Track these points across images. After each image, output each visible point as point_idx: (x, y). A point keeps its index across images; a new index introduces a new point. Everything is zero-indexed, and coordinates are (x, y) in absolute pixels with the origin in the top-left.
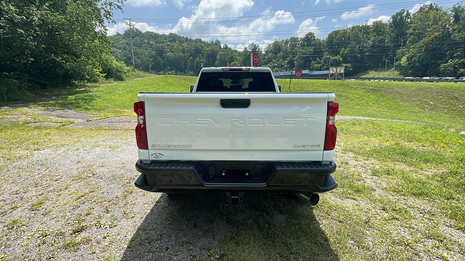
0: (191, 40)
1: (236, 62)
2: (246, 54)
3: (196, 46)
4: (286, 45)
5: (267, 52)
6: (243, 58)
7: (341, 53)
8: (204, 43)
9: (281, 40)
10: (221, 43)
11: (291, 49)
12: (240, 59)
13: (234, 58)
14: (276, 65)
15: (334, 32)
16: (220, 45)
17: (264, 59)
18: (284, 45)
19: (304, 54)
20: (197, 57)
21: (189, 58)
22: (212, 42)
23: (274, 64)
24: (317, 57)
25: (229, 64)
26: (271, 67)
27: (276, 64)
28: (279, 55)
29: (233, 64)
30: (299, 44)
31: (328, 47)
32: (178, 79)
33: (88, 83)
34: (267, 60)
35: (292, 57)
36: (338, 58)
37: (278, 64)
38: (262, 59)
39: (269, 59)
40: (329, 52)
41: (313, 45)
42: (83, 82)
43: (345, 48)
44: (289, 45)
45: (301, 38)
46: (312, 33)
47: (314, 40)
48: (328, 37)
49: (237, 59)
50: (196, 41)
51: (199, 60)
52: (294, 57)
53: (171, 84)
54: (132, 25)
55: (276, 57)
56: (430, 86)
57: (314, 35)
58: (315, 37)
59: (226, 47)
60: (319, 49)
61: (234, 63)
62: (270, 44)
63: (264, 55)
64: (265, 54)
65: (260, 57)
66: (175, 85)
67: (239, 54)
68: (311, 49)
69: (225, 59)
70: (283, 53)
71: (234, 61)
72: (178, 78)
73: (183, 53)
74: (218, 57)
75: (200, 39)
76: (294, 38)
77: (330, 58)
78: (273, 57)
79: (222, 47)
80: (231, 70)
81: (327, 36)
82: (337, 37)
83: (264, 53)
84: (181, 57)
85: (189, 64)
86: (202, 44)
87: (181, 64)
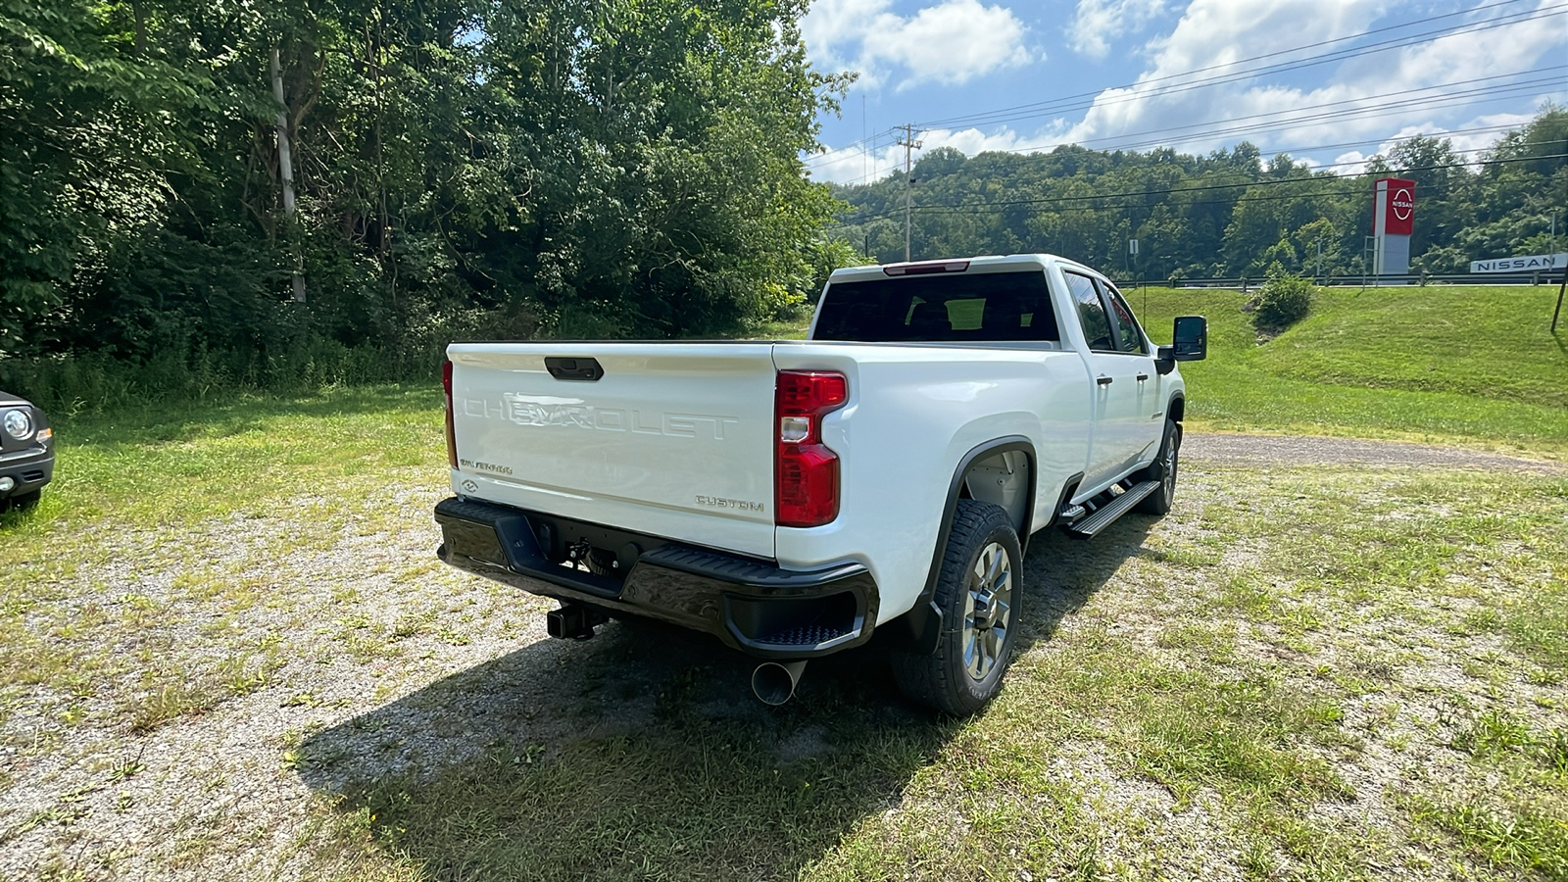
0: (1134, 160)
1: (1324, 220)
3: (1150, 180)
5: (1494, 167)
6: (1358, 203)
8: (1187, 164)
10: (1259, 155)
12: (1347, 207)
13: (1314, 207)
16: (1255, 163)
20: (1148, 217)
21: (1116, 224)
22: (1220, 157)
25: (1290, 231)
26: (1514, 230)
29: (1309, 231)
33: (773, 321)
34: (1492, 204)
38: (1463, 201)
39: (1503, 199)
42: (764, 320)
49: (1329, 211)
50: (1153, 160)
51: (1157, 226)
54: (915, 145)
55: (1546, 185)
59: (1283, 169)
61: (1312, 225)
62: (1517, 129)
63: (1480, 180)
64: (1481, 176)
65: (1453, 192)
67: (1345, 189)
69: (1270, 214)
71: (1315, 218)
73: (1097, 206)
74: (1239, 210)
75: (1171, 152)
78: (1527, 189)
79: (1265, 168)
83: (1476, 170)
84: (1088, 224)
85: (1114, 246)
86: (1174, 168)
87: (1086, 248)
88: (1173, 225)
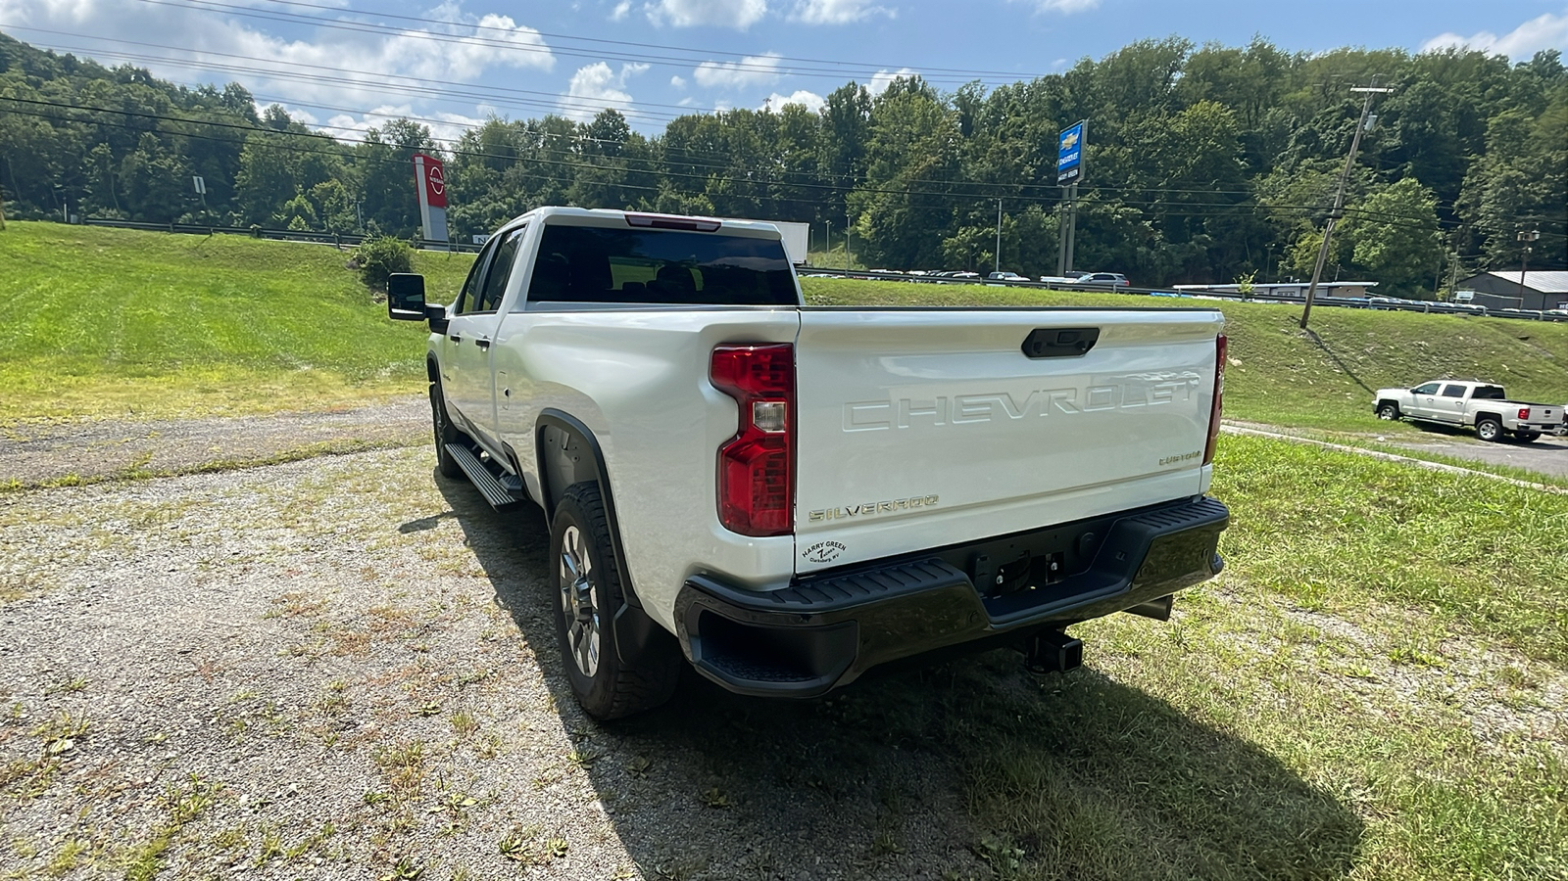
0: (94, 72)
1: (335, 181)
2: (377, 156)
3: (128, 103)
4: (530, 143)
5: (463, 157)
6: (363, 170)
7: (708, 189)
8: (170, 91)
9: (511, 122)
10: (252, 100)
11: (553, 156)
12: (354, 172)
13: (323, 167)
14: (505, 207)
15: (682, 119)
16: (251, 109)
17: (455, 182)
18: (526, 142)
19: (600, 179)
20: (135, 147)
21: (90, 147)
22: (210, 92)
23: (494, 204)
24: (639, 193)
25: (305, 188)
26: (485, 213)
27: (504, 203)
28: (509, 172)
29: (324, 190)
30: (575, 145)
31: (669, 166)
32: (71, 242)
34: (467, 188)
35: (560, 186)
36: (702, 204)
37: (509, 205)
39: (474, 185)
40: (673, 182)
41: (623, 154)
43: (720, 174)
44: (544, 143)
45: (583, 125)
46: (617, 112)
47: (627, 137)
48: (668, 134)
49: (338, 174)
50: (123, 77)
51: (150, 160)
52: (565, 186)
53: (33, 263)
55: (501, 179)
56: (948, 295)
57: (623, 120)
58: (626, 129)
59: (281, 122)
60: (645, 166)
61: (325, 185)
62: (473, 130)
63: (454, 167)
64: (454, 165)
66: (59, 268)
67: (348, 155)
68: (617, 167)
69: (282, 167)
70: (526, 167)
71: (328, 179)
72: (70, 235)
73: (56, 120)
74: (246, 157)
75: (145, 73)
76: (558, 120)
77: (678, 201)
78: (488, 180)
79: (261, 116)
80: (657, 223)
81: (665, 131)
82: (692, 138)
83: (450, 157)
84: (43, 140)
85: (94, 176)
86: (157, 93)
87: (49, 173)
88: (169, 161)
